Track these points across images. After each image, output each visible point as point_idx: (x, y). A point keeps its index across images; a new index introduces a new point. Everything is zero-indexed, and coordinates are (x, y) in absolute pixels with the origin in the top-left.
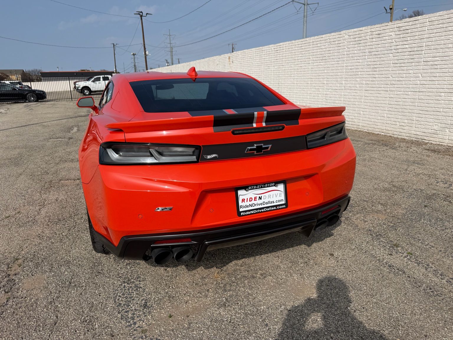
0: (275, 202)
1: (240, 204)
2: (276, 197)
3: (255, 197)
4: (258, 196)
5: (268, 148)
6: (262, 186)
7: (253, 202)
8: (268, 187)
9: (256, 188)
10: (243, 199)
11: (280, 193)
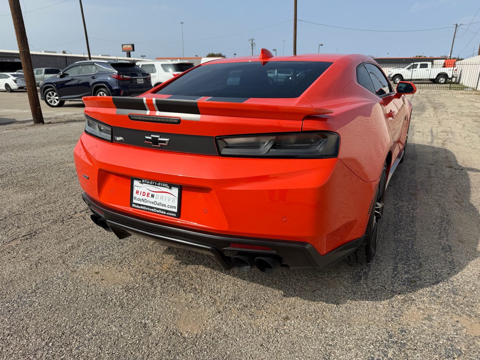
0: (167, 206)
1: (135, 195)
2: (169, 201)
3: (148, 193)
4: (151, 193)
5: (164, 142)
6: (155, 184)
7: (145, 197)
8: (160, 186)
9: (149, 184)
10: (137, 191)
11: (173, 198)
